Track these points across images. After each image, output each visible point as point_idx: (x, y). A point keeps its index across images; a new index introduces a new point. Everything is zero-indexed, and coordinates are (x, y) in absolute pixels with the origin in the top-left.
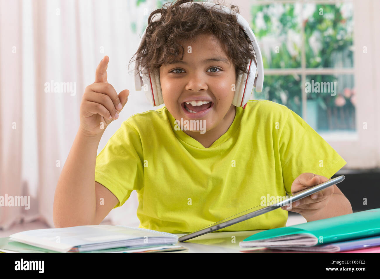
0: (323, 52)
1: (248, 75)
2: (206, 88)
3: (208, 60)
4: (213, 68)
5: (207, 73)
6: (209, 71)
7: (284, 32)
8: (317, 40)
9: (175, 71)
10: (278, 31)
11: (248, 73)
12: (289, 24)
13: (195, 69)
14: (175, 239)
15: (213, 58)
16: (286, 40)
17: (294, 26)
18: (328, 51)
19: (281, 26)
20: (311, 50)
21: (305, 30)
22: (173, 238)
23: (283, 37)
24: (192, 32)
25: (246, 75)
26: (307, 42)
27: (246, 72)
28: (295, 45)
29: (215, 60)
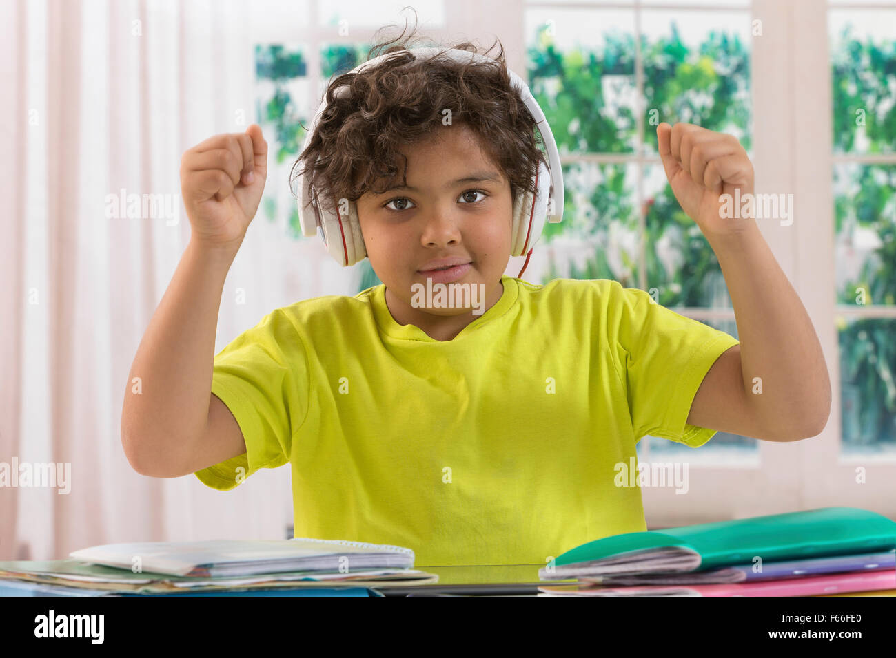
0: (685, 272)
1: (535, 195)
2: (458, 238)
3: (460, 180)
4: (469, 192)
5: (459, 204)
6: (462, 200)
7: (601, 225)
8: (673, 245)
9: (392, 206)
10: (588, 224)
11: (535, 192)
12: (613, 209)
13: (434, 199)
14: (408, 557)
15: (469, 176)
16: (605, 243)
17: (622, 214)
18: (698, 270)
19: (595, 213)
20: (658, 266)
21: (648, 224)
22: (404, 556)
23: (597, 239)
24: (423, 125)
25: (532, 196)
26: (652, 248)
27: (531, 191)
28: (624, 254)
29: (473, 179)
